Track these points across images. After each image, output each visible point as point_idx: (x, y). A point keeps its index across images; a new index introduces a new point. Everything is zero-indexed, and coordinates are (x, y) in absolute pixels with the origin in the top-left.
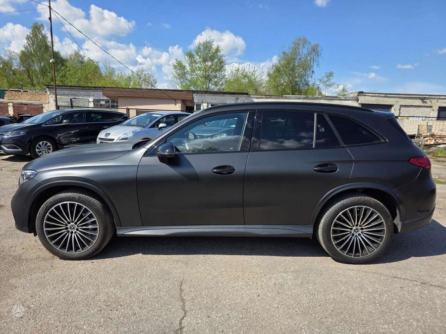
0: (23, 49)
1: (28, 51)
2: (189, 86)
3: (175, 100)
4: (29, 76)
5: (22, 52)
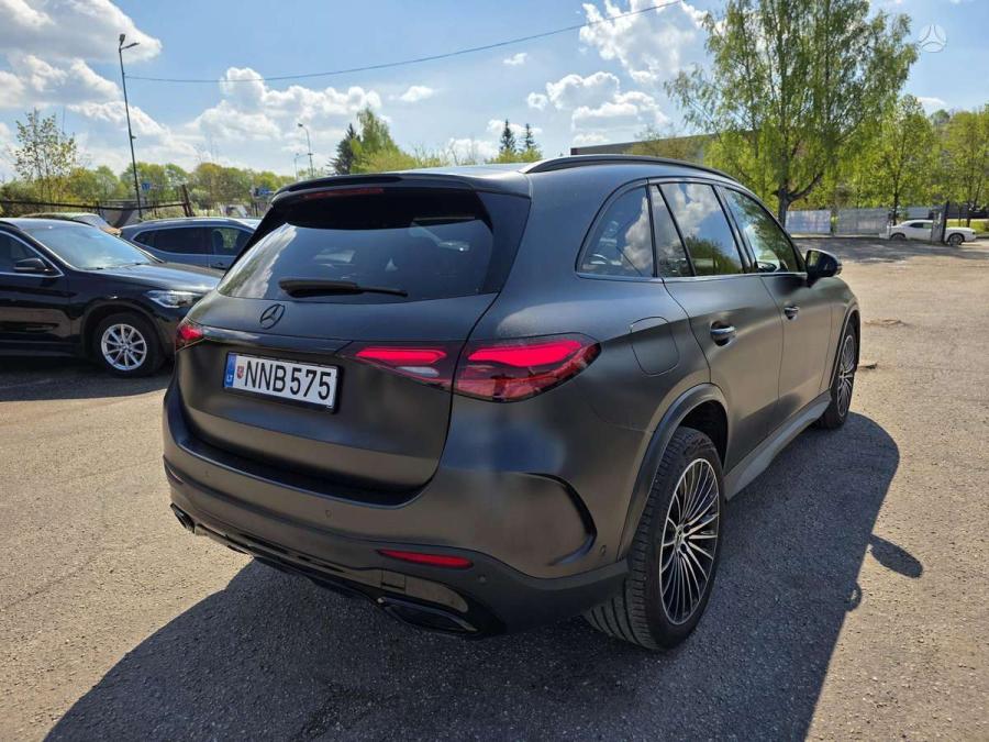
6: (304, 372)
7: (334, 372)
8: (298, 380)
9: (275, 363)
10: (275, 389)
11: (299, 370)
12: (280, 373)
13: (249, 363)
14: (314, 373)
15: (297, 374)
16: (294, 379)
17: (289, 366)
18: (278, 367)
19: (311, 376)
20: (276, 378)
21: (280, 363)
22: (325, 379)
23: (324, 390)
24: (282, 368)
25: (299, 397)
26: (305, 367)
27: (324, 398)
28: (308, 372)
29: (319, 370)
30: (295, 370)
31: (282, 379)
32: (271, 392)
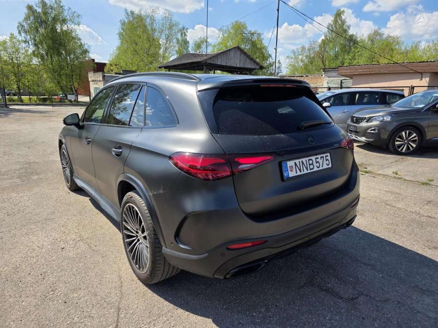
0: (324, 38)
1: (327, 39)
3: (421, 73)
4: (323, 62)
5: (323, 41)
6: (320, 158)
7: (329, 154)
8: (318, 162)
9: (307, 159)
10: (310, 169)
11: (318, 158)
12: (311, 162)
13: (295, 163)
14: (323, 157)
15: (317, 160)
16: (317, 162)
17: (313, 158)
18: (309, 160)
19: (322, 159)
20: (310, 165)
21: (309, 158)
22: (327, 158)
23: (327, 162)
24: (311, 160)
25: (321, 168)
26: (319, 156)
27: (328, 165)
28: (321, 157)
29: (324, 155)
30: (316, 158)
31: (312, 164)
32: (309, 171)
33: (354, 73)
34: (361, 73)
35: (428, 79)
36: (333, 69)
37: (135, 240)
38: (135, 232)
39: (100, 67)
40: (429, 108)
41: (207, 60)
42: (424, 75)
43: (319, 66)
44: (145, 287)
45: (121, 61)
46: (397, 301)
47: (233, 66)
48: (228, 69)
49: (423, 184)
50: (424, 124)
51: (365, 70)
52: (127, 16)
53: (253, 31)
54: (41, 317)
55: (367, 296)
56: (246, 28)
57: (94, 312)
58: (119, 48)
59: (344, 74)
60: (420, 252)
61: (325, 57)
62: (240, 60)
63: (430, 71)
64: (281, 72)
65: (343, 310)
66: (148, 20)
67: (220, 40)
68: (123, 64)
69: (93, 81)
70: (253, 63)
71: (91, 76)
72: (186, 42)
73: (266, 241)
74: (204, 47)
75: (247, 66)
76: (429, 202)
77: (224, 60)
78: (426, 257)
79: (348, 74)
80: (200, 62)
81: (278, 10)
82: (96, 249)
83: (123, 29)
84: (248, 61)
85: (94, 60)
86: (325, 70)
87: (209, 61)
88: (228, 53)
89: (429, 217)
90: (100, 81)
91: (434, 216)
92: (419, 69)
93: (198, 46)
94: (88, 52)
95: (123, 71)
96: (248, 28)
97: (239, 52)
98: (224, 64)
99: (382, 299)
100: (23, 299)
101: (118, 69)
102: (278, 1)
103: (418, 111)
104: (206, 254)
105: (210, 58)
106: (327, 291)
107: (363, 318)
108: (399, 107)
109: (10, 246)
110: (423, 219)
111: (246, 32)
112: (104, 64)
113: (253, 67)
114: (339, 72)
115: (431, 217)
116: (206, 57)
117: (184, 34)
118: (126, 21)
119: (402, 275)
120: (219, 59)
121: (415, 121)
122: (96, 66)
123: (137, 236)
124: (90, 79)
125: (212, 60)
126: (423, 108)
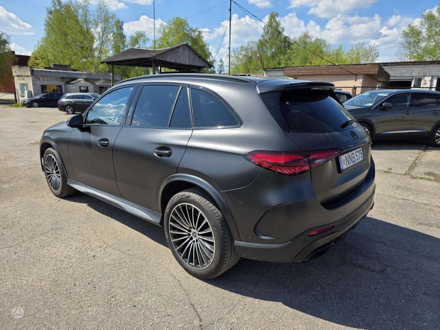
0: (261, 38)
1: (264, 40)
2: (423, 57)
3: (356, 75)
4: (261, 61)
5: (260, 41)
7: (361, 149)
8: (357, 155)
13: (346, 157)
18: (352, 154)
21: (352, 152)
22: (361, 152)
27: (362, 158)
31: (354, 157)
32: (353, 164)
33: (298, 74)
34: (304, 74)
35: (361, 80)
36: (274, 68)
37: (187, 238)
38: (187, 231)
39: (23, 61)
40: (377, 106)
41: (155, 56)
42: (358, 76)
43: (258, 66)
44: (203, 283)
45: (48, 54)
46: (416, 268)
47: (183, 63)
48: (177, 67)
49: (386, 172)
50: (374, 120)
51: (308, 71)
52: (53, 4)
53: (194, 28)
54: (118, 323)
55: (391, 267)
56: (187, 25)
57: (169, 311)
58: (46, 40)
59: (289, 74)
60: (411, 228)
61: (263, 57)
62: (189, 57)
63: (363, 73)
64: (224, 71)
65: (381, 281)
66: (80, 11)
67: (161, 36)
68: (51, 57)
69: (18, 76)
70: (201, 60)
71: (16, 71)
72: (122, 36)
73: (334, 227)
74: (142, 41)
75: (196, 64)
76: (398, 187)
77: (173, 58)
78: (418, 232)
79: (293, 74)
80: (149, 59)
81: (230, 10)
82: (130, 253)
83: (49, 18)
84: (197, 59)
85: (14, 52)
86: (265, 70)
87: (158, 58)
88: (177, 50)
89: (404, 199)
90: (27, 76)
91: (407, 198)
92: (354, 71)
93: (135, 40)
94: (8, 43)
95: (54, 65)
96: (189, 25)
97: (187, 50)
98: (174, 62)
99: (404, 268)
100: (85, 309)
101: (45, 62)
102: (230, 1)
103: (369, 108)
104: (290, 242)
105: (160, 55)
106: (360, 266)
107: (398, 285)
108: (352, 105)
109: (31, 260)
110: (401, 201)
111: (188, 29)
112: (28, 58)
113: (202, 65)
114: (285, 72)
115: (405, 200)
116: (154, 54)
117: (120, 27)
118: (53, 9)
119: (409, 248)
120: (168, 55)
121: (368, 118)
122: (17, 58)
123: (189, 235)
124: (14, 74)
125: (161, 56)
126: (372, 106)
